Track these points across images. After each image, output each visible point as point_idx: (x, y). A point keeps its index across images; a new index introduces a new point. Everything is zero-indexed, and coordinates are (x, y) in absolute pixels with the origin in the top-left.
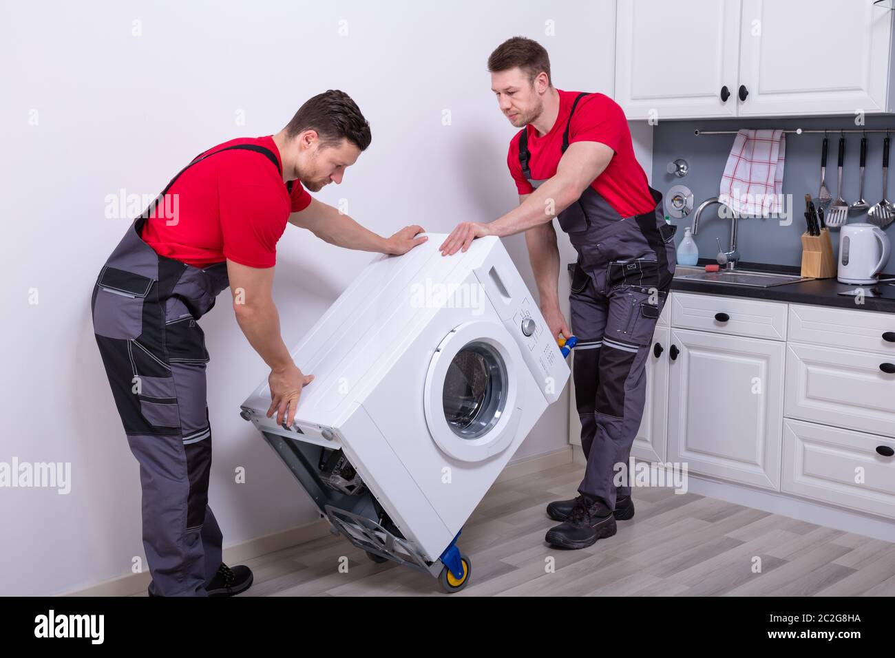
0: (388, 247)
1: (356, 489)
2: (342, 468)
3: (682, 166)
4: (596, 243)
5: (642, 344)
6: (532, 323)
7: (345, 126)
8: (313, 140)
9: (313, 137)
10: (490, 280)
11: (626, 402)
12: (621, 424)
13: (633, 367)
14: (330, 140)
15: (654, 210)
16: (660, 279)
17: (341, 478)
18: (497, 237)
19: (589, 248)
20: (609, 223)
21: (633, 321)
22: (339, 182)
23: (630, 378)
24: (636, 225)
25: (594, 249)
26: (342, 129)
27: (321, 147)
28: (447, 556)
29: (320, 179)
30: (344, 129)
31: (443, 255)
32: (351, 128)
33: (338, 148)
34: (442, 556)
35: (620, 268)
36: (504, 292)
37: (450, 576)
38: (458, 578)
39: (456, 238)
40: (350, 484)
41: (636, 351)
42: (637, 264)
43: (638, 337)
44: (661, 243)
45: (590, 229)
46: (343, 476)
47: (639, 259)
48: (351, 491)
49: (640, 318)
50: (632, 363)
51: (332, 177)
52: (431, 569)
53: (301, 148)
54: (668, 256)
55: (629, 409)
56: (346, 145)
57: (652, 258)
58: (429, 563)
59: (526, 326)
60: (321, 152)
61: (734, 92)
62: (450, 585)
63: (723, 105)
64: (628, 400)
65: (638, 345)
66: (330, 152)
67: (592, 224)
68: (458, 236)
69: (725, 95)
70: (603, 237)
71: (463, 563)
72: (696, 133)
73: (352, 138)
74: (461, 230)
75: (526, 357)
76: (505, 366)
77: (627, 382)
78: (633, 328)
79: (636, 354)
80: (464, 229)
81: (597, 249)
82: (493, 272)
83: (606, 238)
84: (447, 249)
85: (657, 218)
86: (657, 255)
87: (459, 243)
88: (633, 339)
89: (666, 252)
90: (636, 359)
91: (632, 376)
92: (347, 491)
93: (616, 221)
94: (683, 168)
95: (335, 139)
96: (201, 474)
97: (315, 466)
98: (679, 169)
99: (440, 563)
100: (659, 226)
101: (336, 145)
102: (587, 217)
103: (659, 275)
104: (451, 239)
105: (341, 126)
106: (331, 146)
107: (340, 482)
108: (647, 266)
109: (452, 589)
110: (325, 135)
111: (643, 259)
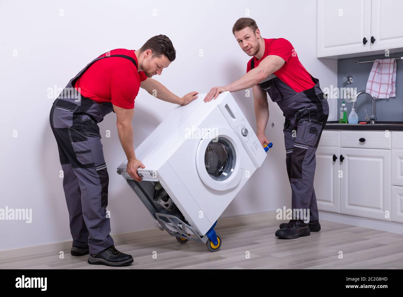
0: (181, 101)
1: (169, 206)
2: (163, 196)
3: (350, 79)
4: (287, 105)
5: (310, 145)
6: (246, 131)
7: (163, 49)
8: (150, 53)
9: (150, 52)
10: (226, 110)
11: (303, 172)
12: (301, 182)
13: (306, 156)
14: (157, 54)
15: (314, 87)
16: (319, 116)
17: (162, 201)
18: (229, 92)
19: (285, 108)
20: (291, 96)
21: (305, 135)
22: (160, 74)
23: (305, 161)
24: (304, 95)
25: (287, 108)
26: (162, 51)
27: (153, 57)
28: (210, 234)
29: (152, 72)
30: (163, 50)
31: (205, 102)
32: (167, 51)
33: (160, 59)
34: (208, 233)
35: (300, 113)
36: (233, 116)
37: (212, 244)
38: (215, 245)
39: (211, 94)
40: (166, 203)
41: (307, 148)
42: (308, 111)
43: (308, 142)
44: (319, 101)
45: (284, 99)
46: (163, 200)
47: (308, 108)
48: (167, 207)
49: (308, 133)
50: (305, 154)
51: (157, 72)
52: (202, 239)
53: (145, 57)
54: (323, 107)
55: (304, 175)
56: (163, 58)
57: (315, 107)
58: (202, 237)
59: (243, 131)
60: (152, 59)
61: (369, 40)
62: (211, 248)
63: (364, 46)
64: (304, 171)
65: (308, 146)
66: (156, 60)
67: (284, 97)
68: (211, 93)
69: (365, 41)
70: (289, 102)
71: (218, 238)
72: (356, 63)
73: (166, 55)
74: (213, 91)
75: (244, 146)
76: (234, 149)
77: (304, 163)
78: (305, 138)
79: (307, 149)
80: (214, 90)
81: (288, 108)
82: (227, 106)
83: (292, 102)
84: (206, 100)
85: (316, 91)
86: (317, 106)
87: (212, 96)
88: (305, 143)
89: (322, 105)
90: (307, 152)
91: (306, 160)
92: (165, 207)
93: (295, 94)
94: (351, 80)
95: (159, 54)
96: (105, 185)
97: (151, 198)
98: (349, 80)
99: (206, 237)
100: (317, 94)
101: (159, 57)
102: (281, 94)
103: (319, 115)
104: (208, 95)
105: (162, 49)
106: (157, 57)
107: (162, 203)
108: (312, 111)
109: (212, 250)
110: (155, 52)
111: (310, 108)
